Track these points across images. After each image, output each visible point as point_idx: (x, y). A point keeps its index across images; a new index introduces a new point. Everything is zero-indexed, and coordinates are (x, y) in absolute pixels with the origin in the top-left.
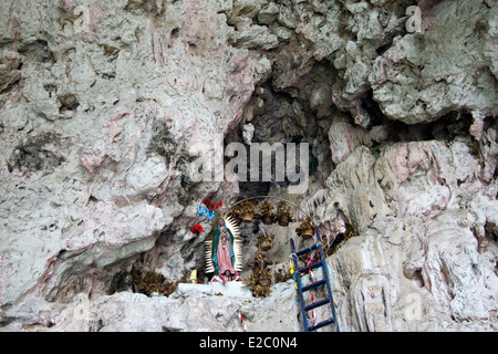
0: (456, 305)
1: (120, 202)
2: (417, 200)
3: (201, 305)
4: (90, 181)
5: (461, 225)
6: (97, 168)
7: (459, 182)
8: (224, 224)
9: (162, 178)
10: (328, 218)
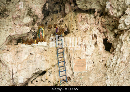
0: (86, 53)
1: (20, 25)
2: (82, 27)
3: (38, 49)
4: (14, 20)
5: (90, 35)
6: (16, 18)
7: (91, 24)
8: (41, 28)
9: (30, 21)
10: (63, 27)
